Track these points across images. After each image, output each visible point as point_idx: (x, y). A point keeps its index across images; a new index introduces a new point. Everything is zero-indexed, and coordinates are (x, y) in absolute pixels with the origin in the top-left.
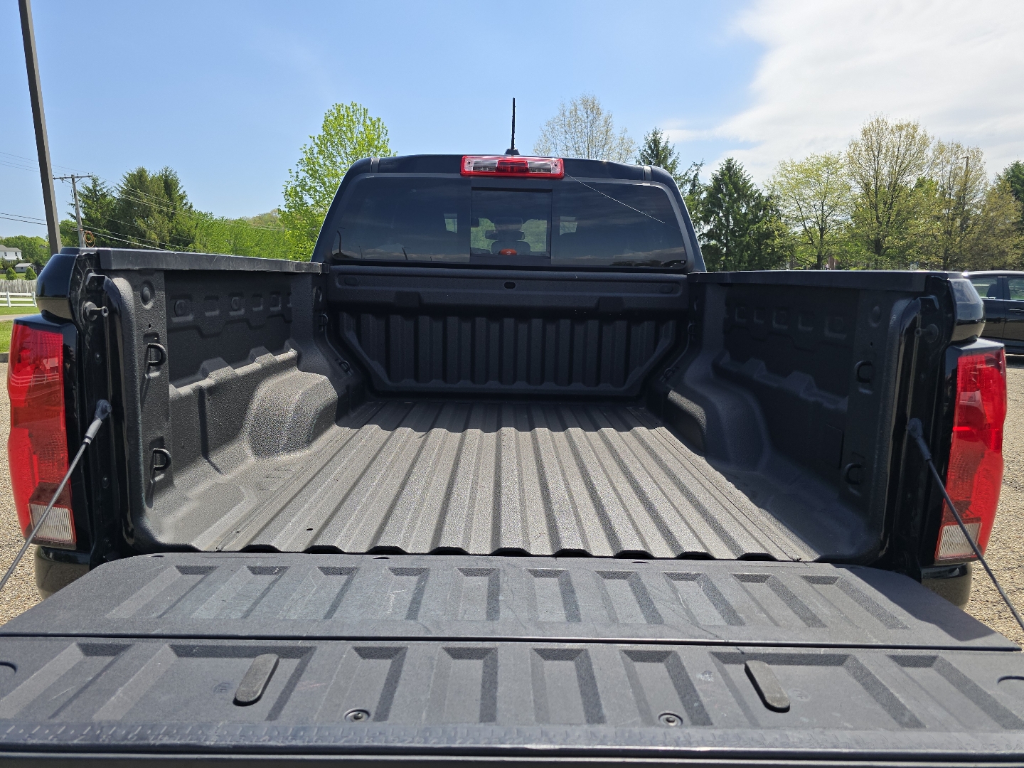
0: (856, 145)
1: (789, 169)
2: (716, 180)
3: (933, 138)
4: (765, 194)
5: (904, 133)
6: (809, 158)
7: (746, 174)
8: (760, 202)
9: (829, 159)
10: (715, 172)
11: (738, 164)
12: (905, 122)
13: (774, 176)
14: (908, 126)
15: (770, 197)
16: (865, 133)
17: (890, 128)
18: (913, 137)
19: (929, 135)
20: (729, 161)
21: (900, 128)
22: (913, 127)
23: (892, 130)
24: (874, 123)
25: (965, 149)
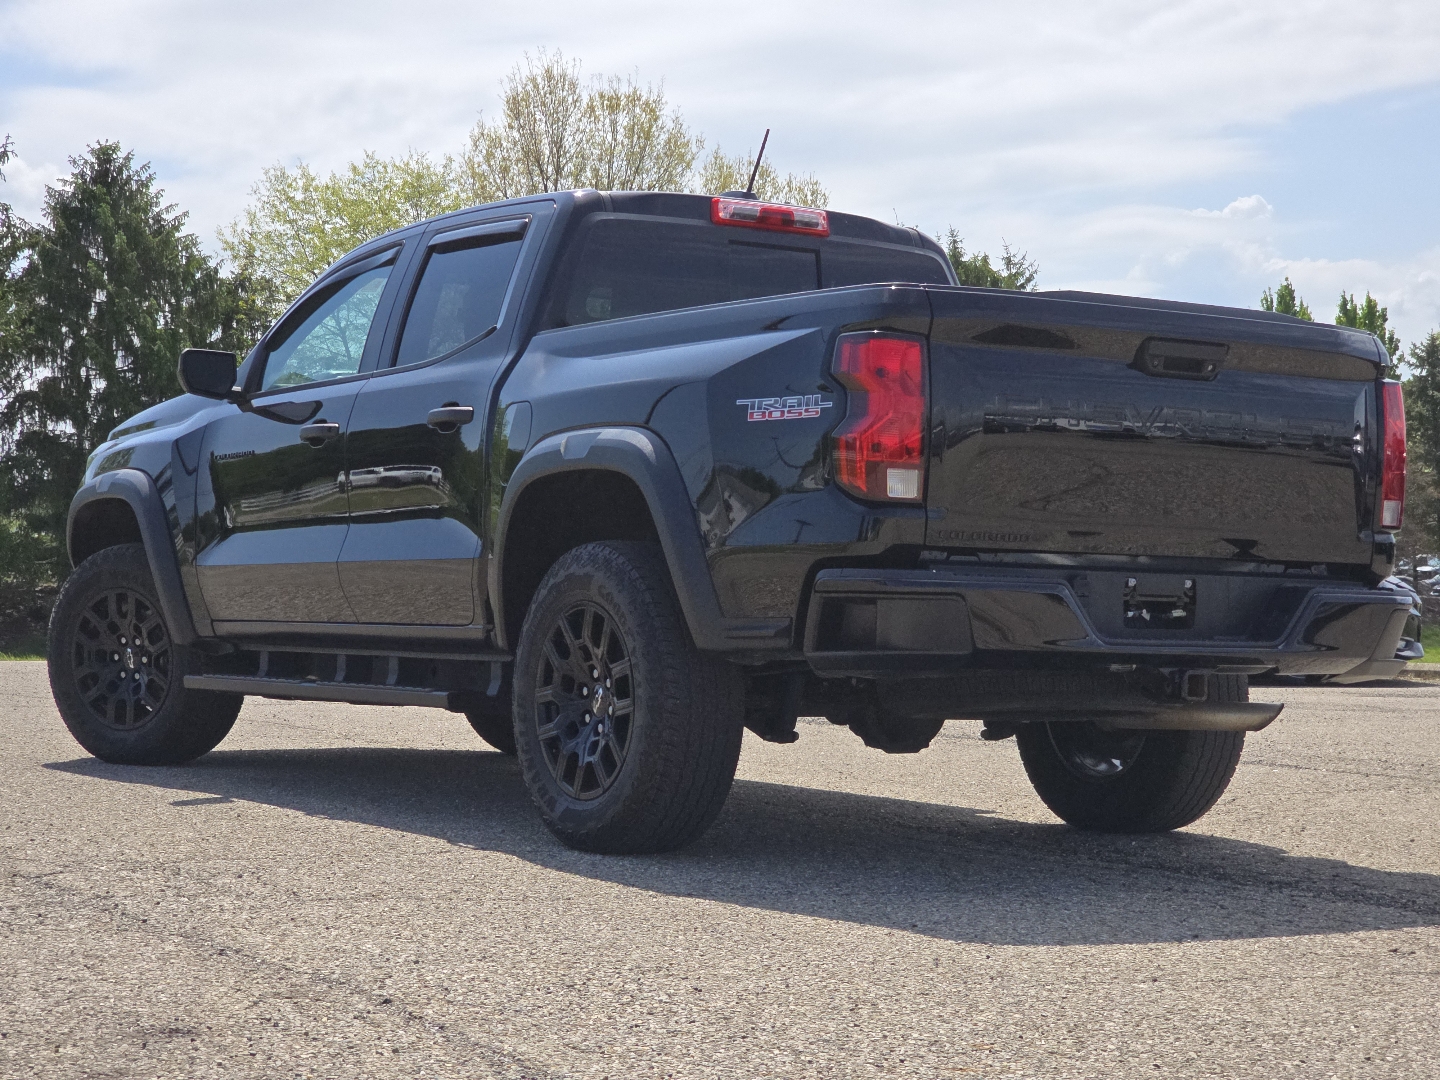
0: (495, 143)
1: (299, 196)
2: (62, 209)
3: (700, 142)
4: (226, 273)
5: (623, 120)
6: (361, 168)
7: (163, 205)
8: (213, 297)
9: (420, 177)
10: (59, 187)
11: (135, 165)
12: (624, 90)
13: (252, 219)
14: (634, 99)
15: (241, 282)
16: (516, 107)
17: (585, 100)
18: (648, 136)
19: (691, 133)
20: (105, 155)
21: (613, 105)
22: (647, 104)
23: (592, 109)
24: (539, 80)
25: (782, 180)
